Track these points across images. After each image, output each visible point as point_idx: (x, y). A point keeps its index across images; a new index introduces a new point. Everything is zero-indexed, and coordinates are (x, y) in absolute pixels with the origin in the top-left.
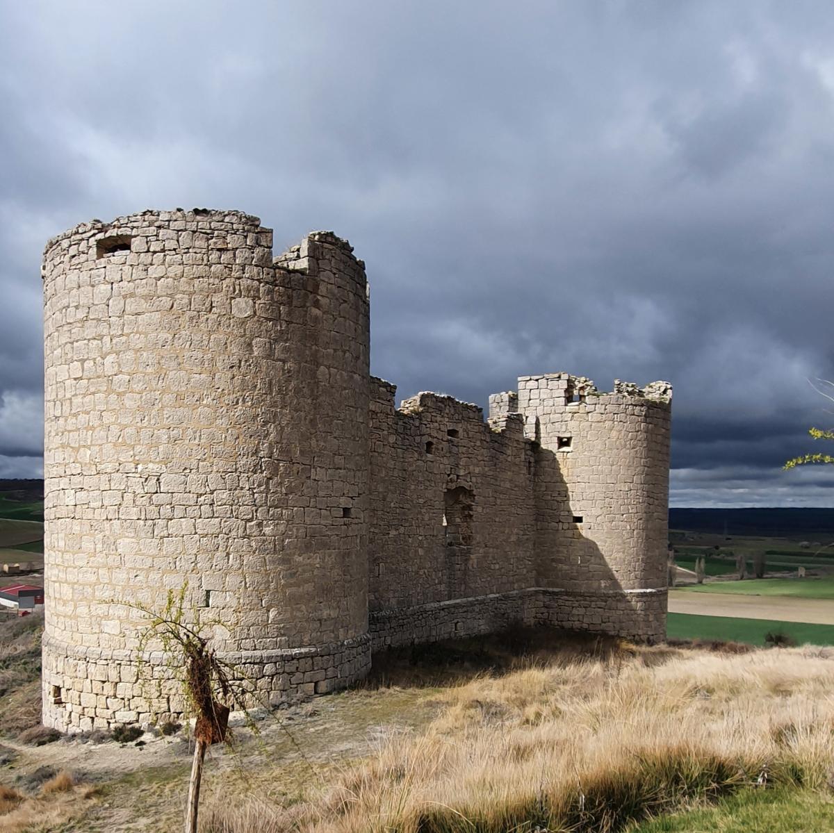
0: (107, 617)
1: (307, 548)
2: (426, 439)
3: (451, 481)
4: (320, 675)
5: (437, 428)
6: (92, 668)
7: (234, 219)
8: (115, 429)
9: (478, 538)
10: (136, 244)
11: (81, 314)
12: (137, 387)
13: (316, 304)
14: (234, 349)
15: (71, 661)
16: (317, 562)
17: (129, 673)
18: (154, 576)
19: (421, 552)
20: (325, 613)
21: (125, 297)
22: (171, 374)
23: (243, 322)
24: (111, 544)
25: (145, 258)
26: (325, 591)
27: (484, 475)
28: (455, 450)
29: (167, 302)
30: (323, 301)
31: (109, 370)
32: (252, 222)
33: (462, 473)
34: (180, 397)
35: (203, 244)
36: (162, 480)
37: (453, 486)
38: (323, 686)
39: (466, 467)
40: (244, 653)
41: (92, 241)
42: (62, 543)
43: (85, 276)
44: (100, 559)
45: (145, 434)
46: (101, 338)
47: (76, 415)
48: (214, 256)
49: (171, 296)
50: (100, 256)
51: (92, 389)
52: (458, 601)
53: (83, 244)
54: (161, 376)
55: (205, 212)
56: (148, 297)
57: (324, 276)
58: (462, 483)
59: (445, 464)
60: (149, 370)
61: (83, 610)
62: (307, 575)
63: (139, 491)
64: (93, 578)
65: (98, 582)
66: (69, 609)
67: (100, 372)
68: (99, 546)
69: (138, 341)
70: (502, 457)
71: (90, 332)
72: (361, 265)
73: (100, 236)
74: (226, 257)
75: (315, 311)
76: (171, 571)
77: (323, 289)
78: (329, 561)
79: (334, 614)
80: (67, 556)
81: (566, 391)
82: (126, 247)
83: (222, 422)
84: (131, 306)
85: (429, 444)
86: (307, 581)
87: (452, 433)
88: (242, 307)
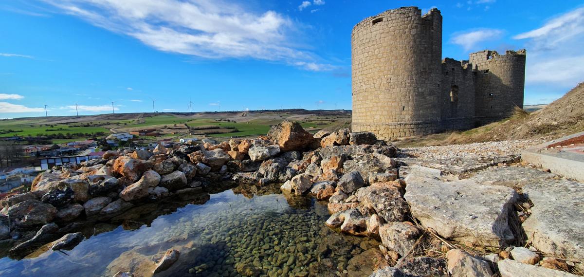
0: (376, 115)
1: (430, 95)
2: (446, 71)
3: (453, 83)
4: (433, 128)
5: (449, 68)
6: (372, 127)
7: (411, 8)
8: (378, 68)
9: (459, 100)
10: (384, 19)
11: (367, 41)
12: (385, 56)
13: (433, 29)
14: (411, 43)
15: (365, 127)
16: (432, 98)
17: (382, 128)
18: (389, 103)
19: (445, 103)
20: (434, 112)
21: (381, 34)
22: (394, 52)
23: (414, 36)
24: (377, 97)
25: (387, 23)
26: (434, 106)
27: (461, 82)
28: (454, 74)
29: (393, 33)
30: (434, 27)
31: (376, 53)
32: (416, 8)
33: (455, 81)
34: (396, 57)
35: (403, 16)
36: (392, 79)
37: (453, 85)
38: (434, 131)
39: (456, 80)
40: (414, 122)
41: (371, 21)
42: (361, 99)
43: (369, 31)
44: (374, 101)
45: (387, 68)
46: (374, 45)
47: (366, 66)
48: (406, 19)
49: (394, 31)
50: (373, 24)
51: (371, 59)
52: (454, 118)
53: (368, 23)
54: (391, 52)
55: (404, 8)
56: (388, 33)
57: (435, 20)
58: (455, 84)
59: (451, 78)
60: (388, 51)
61: (369, 114)
62: (430, 102)
63: (386, 82)
64: (372, 106)
65: (373, 106)
66: (364, 114)
67: (373, 54)
68: (373, 98)
69: (384, 44)
70: (466, 77)
71: (370, 45)
72: (442, 17)
73: (374, 19)
74: (409, 19)
75: (432, 31)
76: (394, 102)
77: (434, 23)
78: (435, 98)
79: (436, 113)
80: (363, 102)
81: (487, 55)
82: (382, 21)
83: (408, 63)
84: (383, 36)
85: (447, 72)
86: (429, 103)
87: (453, 69)
88: (413, 32)
